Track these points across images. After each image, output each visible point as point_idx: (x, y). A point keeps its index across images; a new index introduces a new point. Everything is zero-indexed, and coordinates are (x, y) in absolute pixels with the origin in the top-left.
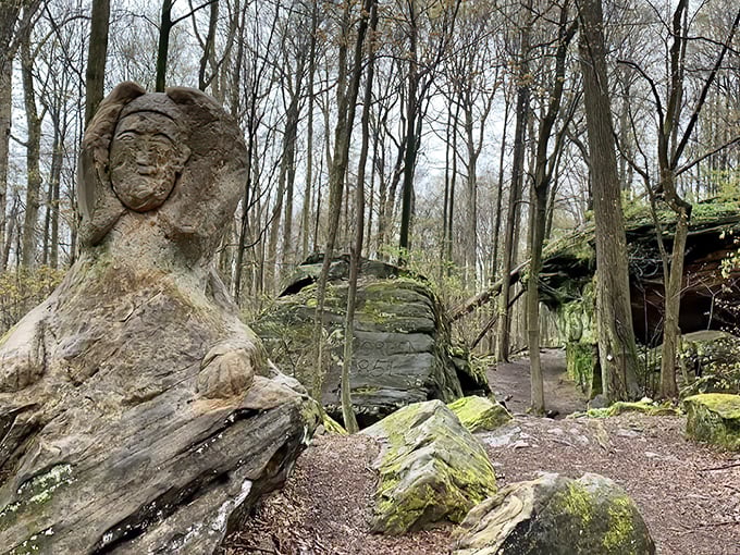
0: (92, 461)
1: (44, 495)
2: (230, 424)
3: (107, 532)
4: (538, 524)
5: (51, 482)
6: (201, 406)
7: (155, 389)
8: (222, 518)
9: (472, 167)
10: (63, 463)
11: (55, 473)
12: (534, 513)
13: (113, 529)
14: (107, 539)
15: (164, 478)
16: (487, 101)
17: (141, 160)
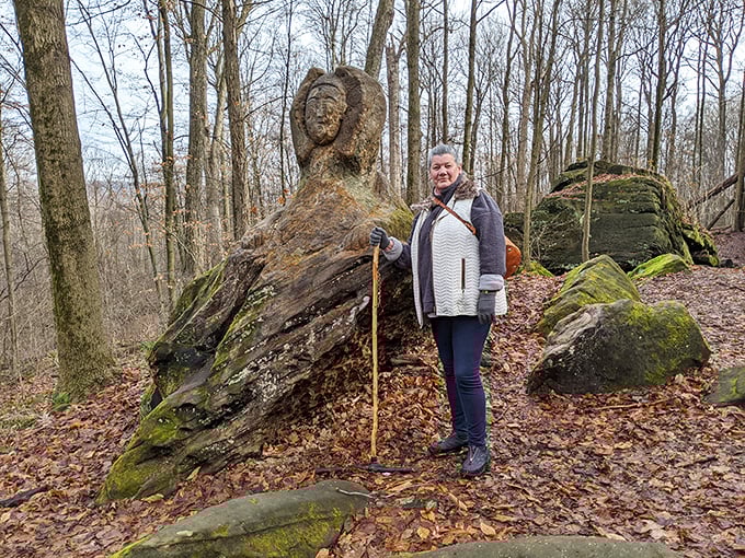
0: (283, 284)
1: (260, 301)
2: (358, 264)
3: (288, 320)
4: (602, 331)
5: (263, 295)
6: (343, 254)
7: (320, 246)
8: (352, 316)
9: (722, 90)
10: (268, 285)
11: (265, 290)
12: (599, 324)
13: (292, 319)
14: (288, 324)
15: (318, 293)
16: (734, 38)
17: (318, 115)
